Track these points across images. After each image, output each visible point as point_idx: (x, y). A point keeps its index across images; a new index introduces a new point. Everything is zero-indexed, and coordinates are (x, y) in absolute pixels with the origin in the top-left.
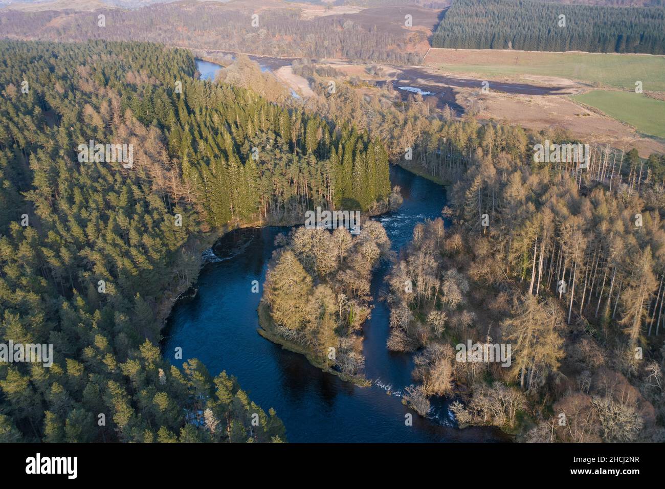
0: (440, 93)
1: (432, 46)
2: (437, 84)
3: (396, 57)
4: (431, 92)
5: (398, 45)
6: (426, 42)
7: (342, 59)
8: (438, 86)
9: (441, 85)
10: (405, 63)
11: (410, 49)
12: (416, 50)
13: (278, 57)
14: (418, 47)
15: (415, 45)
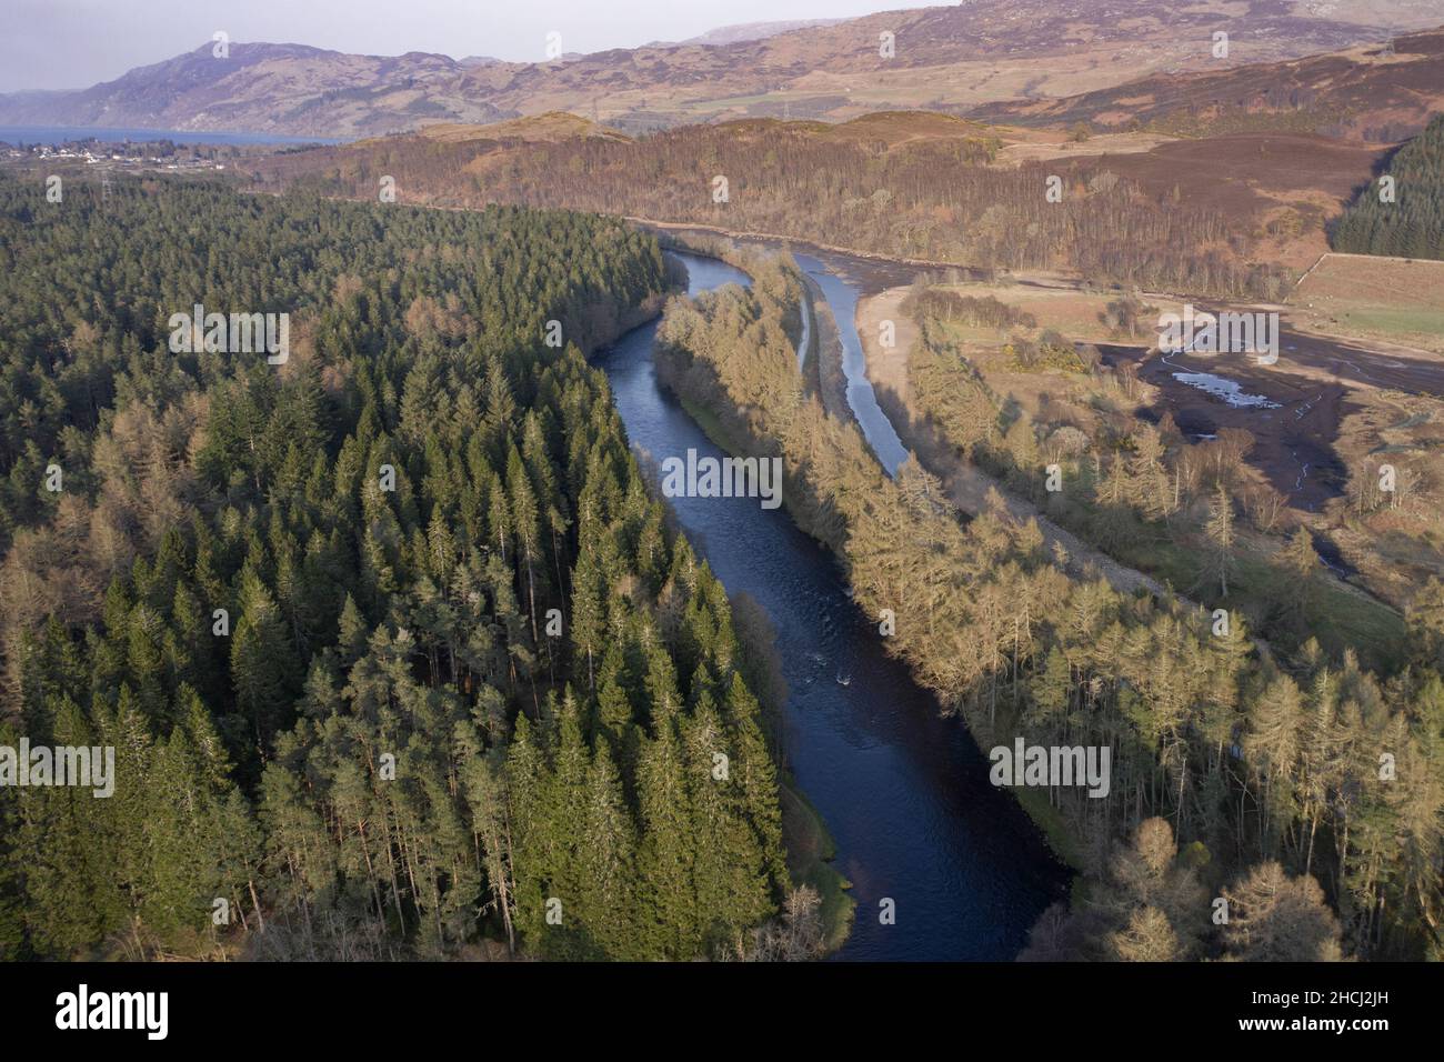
0: (1298, 402)
1: (1333, 247)
2: (1299, 371)
3: (1212, 276)
4: (1270, 398)
5: (1232, 241)
6: (1320, 234)
7: (1064, 272)
8: (1302, 378)
9: (1312, 374)
10: (1238, 295)
11: (1265, 253)
12: (1281, 258)
13: (905, 261)
14: (1292, 247)
15: (1281, 243)
